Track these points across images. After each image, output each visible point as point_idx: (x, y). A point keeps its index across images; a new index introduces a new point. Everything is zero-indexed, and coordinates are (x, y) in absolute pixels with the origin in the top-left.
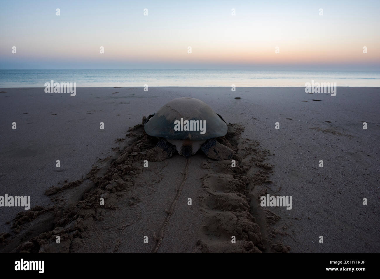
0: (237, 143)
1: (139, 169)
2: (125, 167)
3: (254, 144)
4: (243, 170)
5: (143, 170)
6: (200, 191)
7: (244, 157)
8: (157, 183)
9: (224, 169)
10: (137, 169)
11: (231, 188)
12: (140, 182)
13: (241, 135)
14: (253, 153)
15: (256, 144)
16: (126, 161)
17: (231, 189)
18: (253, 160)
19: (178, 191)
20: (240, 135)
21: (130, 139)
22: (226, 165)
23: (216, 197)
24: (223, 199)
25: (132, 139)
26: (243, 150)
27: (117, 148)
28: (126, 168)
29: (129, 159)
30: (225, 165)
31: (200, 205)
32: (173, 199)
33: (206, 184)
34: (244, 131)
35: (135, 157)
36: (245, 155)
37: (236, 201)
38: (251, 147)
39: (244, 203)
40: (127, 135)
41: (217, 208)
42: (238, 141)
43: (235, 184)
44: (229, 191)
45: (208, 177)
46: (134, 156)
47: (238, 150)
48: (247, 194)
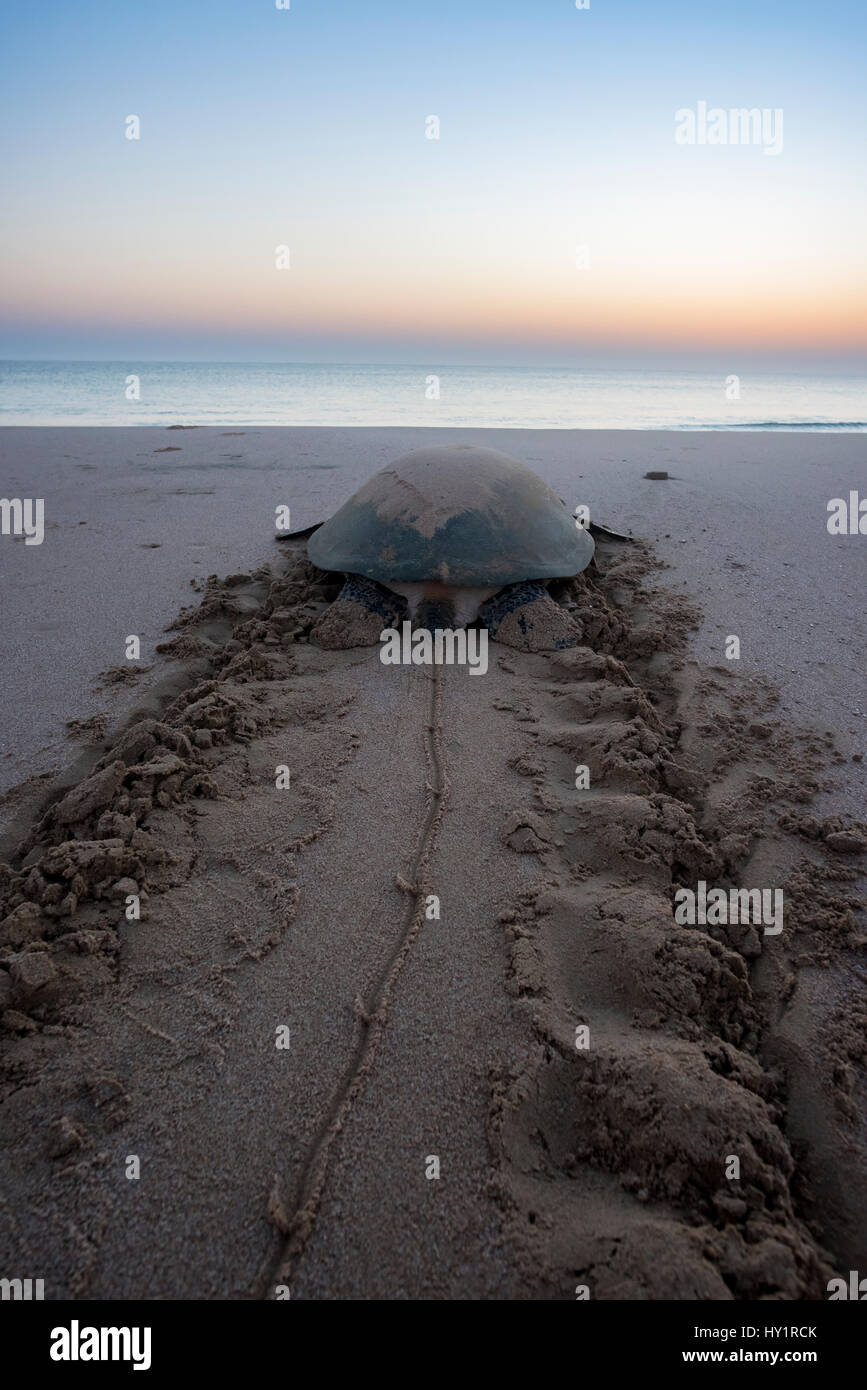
0: (673, 689)
1: (170, 863)
2: (84, 858)
3: (752, 698)
4: (721, 861)
5: (193, 865)
6: (492, 1018)
7: (715, 771)
8: (253, 960)
9: (622, 853)
10: (157, 863)
11: (667, 995)
12: (157, 957)
13: (689, 646)
14: (756, 748)
15: (762, 697)
16: (108, 814)
17: (668, 1004)
18: (761, 792)
19: (366, 1024)
20: (684, 647)
21: (173, 669)
22: (634, 832)
23: (588, 1072)
24: (630, 1100)
25: (184, 668)
26: (708, 730)
27: (92, 725)
28: (91, 864)
29: (124, 800)
30: (627, 829)
31: (488, 1146)
32: (334, 1090)
33: (529, 970)
34: (699, 624)
35: (163, 785)
36: (722, 762)
37: (710, 1128)
38: (742, 712)
39: (758, 1135)
40: (161, 650)
41: (594, 1160)
42: (678, 679)
43: (688, 968)
44: (657, 1019)
45: (538, 914)
46: (160, 777)
47: (681, 728)
48: (759, 1034)
